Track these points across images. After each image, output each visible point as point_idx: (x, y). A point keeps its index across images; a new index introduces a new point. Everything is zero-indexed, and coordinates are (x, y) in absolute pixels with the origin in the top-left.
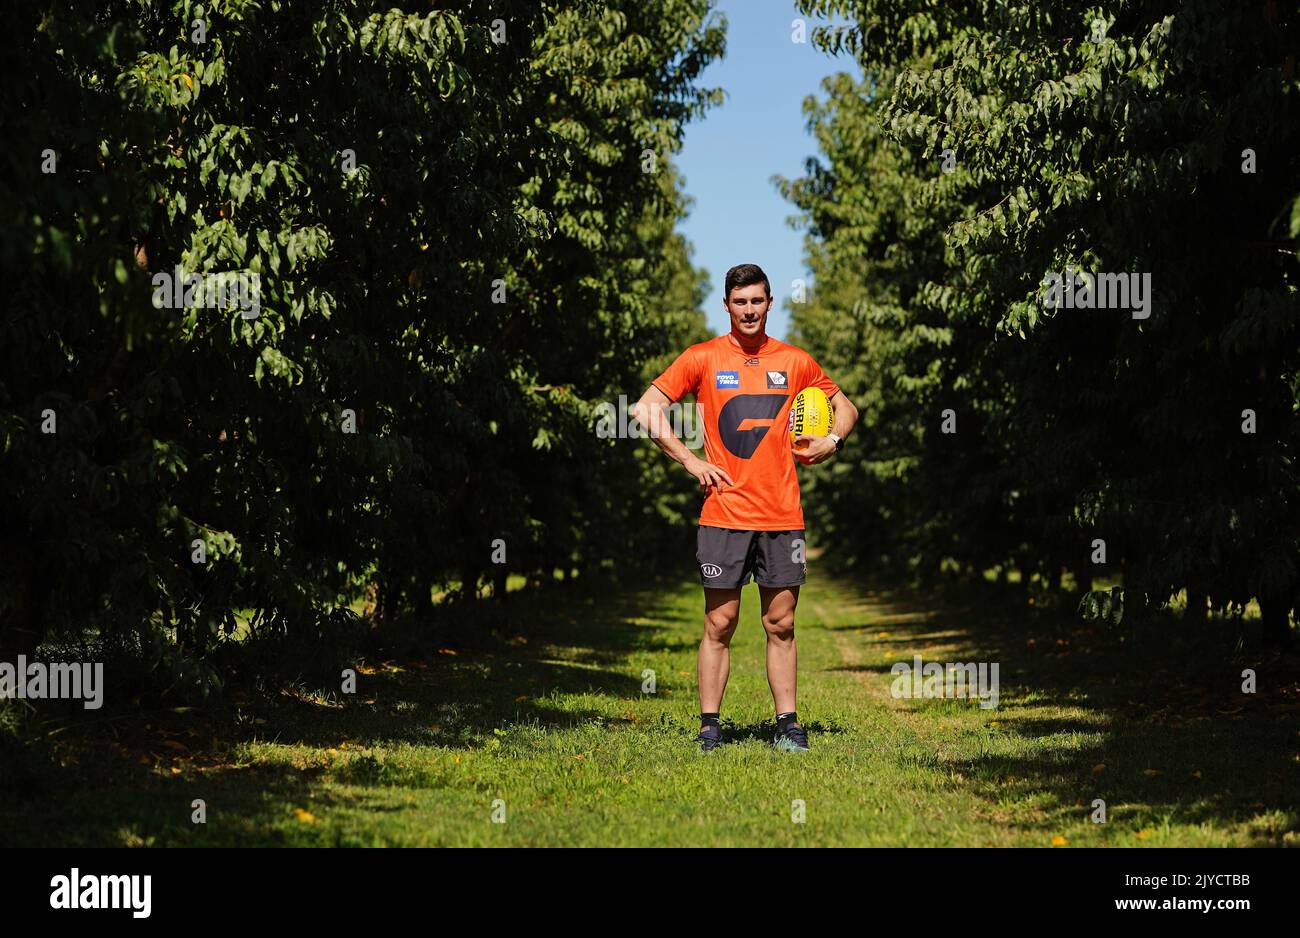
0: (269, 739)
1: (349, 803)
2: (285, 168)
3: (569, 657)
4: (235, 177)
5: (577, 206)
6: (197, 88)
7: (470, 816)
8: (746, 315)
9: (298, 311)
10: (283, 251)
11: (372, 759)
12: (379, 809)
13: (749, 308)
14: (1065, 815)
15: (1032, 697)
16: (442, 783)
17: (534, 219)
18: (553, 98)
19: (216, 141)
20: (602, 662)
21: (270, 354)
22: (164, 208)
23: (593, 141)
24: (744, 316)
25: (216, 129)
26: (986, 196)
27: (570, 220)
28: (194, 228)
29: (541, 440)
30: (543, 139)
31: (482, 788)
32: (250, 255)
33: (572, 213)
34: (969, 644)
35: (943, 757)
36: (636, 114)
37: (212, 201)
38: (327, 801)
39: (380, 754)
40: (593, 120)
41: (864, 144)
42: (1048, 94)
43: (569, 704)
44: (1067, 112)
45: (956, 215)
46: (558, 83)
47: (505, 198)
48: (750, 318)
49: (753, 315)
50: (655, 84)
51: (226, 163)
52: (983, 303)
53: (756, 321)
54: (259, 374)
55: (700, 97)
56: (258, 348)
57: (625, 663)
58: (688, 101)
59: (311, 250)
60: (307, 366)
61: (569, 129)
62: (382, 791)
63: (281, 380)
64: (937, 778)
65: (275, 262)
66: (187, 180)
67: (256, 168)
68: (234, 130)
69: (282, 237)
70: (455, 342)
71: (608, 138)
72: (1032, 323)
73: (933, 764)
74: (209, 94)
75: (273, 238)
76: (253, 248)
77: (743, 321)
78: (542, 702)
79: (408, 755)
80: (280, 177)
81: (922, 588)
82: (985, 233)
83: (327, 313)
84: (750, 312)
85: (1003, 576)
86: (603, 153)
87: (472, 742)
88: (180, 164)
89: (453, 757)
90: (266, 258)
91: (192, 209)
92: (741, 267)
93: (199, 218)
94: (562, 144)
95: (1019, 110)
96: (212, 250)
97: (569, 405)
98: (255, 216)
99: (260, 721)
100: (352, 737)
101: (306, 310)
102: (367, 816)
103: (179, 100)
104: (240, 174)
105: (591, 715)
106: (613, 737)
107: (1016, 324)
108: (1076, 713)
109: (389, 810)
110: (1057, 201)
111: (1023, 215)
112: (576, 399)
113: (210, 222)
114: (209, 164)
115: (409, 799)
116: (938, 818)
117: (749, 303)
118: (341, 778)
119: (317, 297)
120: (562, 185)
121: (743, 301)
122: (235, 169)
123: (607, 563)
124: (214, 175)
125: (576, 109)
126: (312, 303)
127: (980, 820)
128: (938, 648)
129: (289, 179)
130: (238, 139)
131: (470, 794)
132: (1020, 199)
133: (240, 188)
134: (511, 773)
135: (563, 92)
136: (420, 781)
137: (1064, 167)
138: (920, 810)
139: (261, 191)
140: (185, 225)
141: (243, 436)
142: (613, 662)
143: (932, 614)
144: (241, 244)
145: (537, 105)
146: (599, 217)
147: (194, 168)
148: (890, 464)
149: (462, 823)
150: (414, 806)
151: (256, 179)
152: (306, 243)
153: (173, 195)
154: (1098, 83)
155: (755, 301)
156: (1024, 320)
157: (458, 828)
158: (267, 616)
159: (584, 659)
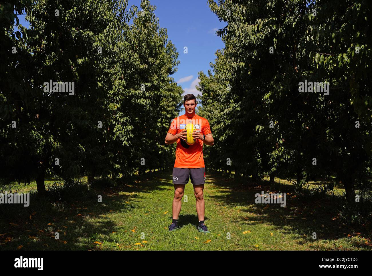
0: (123, 191)
1: (133, 200)
2: (128, 118)
3: (162, 180)
4: (121, 119)
5: (165, 122)
6: (117, 108)
7: (149, 203)
8: (189, 108)
9: (128, 136)
10: (127, 128)
11: (137, 194)
12: (137, 201)
13: (190, 106)
14: (226, 204)
15: (223, 187)
16: (145, 198)
17: (160, 125)
18: (163, 109)
19: (119, 114)
20: (167, 181)
21: (125, 142)
22: (112, 123)
23: (168, 114)
24: (188, 109)
25: (119, 113)
26: (218, 123)
27: (165, 124)
28: (116, 125)
29: (160, 152)
30: (161, 114)
31: (151, 199)
32: (123, 129)
33: (165, 123)
34: (214, 180)
35: (211, 195)
36: (173, 111)
37: (118, 122)
38: (130, 200)
39: (138, 194)
40: (168, 112)
41: (202, 115)
42: (226, 111)
43: (163, 187)
44: (228, 113)
45: (214, 125)
46: (164, 107)
47: (156, 122)
48: (190, 109)
49: (191, 108)
50: (176, 107)
51: (120, 117)
52: (217, 136)
53: (192, 110)
54: (123, 144)
55: (181, 109)
56: (123, 141)
57: (170, 181)
58: (180, 109)
59: (131, 129)
60: (130, 143)
61: (164, 113)
62: (138, 199)
63: (126, 145)
64: (210, 199)
65: (126, 130)
66: (115, 119)
67: (124, 118)
68: (121, 113)
69: (127, 127)
70: (149, 140)
71: (170, 114)
72: (223, 139)
73: (210, 197)
74: (118, 108)
75: (126, 127)
76: (123, 128)
77: (188, 110)
78: (159, 187)
79: (141, 194)
80: (127, 119)
81: (209, 172)
82: (218, 128)
83: (132, 137)
84: (190, 107)
85: (219, 170)
86: (169, 116)
87: (150, 192)
88: (114, 117)
89: (147, 194)
90: (125, 129)
91: (116, 123)
92: (188, 95)
93: (116, 124)
94: (164, 115)
95: (222, 113)
96: (118, 128)
97: (164, 148)
98: (124, 124)
99: (122, 189)
100: (134, 191)
101: (130, 136)
102: (136, 202)
103: (115, 109)
104: (122, 119)
105: (165, 189)
106: (168, 192)
107: (221, 139)
108: (228, 190)
109: (138, 202)
110: (226, 124)
111: (222, 126)
112: (165, 147)
113: (118, 125)
114: (118, 117)
115: (141, 200)
116: (210, 204)
117: (190, 105)
118: (132, 197)
119: (131, 134)
120: (164, 120)
121: (188, 105)
122: (121, 118)
123: (168, 168)
124: (118, 119)
125: (166, 110)
126: (130, 135)
127: (215, 204)
128: (211, 180)
129: (128, 119)
130: (122, 114)
131: (149, 200)
132: (222, 124)
133: (122, 120)
134: (155, 197)
135: (164, 108)
136: (142, 198)
137: (227, 120)
138: (207, 203)
139: (124, 121)
140: (115, 125)
141: (121, 152)
142: (168, 181)
143: (210, 175)
144: (122, 128)
145: (161, 110)
146: (168, 124)
147: (116, 118)
148: (205, 156)
149: (148, 204)
150: (141, 201)
151: (124, 119)
152: (130, 128)
153: (113, 121)
154: (232, 109)
155: (192, 104)
156: (222, 139)
157: (147, 204)
158: (124, 175)
159: (165, 181)
